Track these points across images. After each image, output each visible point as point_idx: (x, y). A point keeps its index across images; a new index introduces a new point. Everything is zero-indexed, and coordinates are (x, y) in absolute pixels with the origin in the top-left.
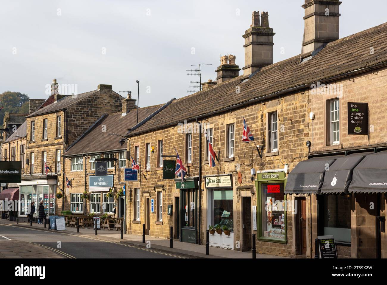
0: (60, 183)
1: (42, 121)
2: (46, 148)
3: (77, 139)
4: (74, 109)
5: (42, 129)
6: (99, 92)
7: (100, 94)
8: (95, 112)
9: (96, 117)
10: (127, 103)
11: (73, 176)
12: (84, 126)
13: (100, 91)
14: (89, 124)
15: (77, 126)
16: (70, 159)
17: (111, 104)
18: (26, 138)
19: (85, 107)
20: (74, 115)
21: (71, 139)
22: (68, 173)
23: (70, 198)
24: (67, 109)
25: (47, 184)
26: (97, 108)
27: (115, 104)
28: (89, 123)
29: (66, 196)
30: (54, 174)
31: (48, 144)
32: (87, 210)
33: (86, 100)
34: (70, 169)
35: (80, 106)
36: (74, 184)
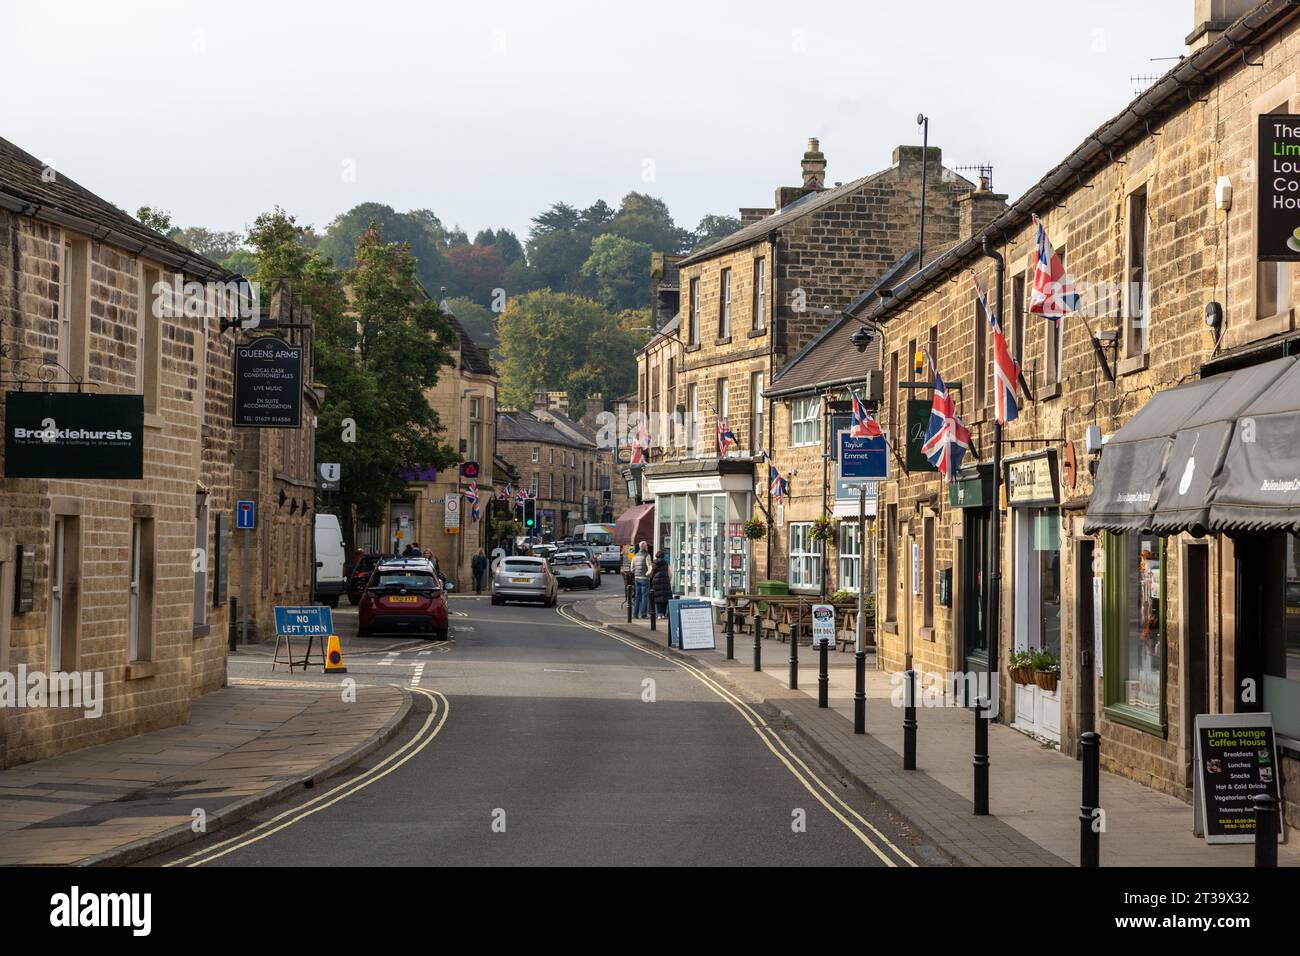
0: (761, 486)
1: (719, 275)
2: (727, 366)
3: (816, 335)
4: (806, 232)
5: (718, 303)
6: (896, 173)
7: (898, 180)
8: (881, 242)
9: (883, 258)
10: (974, 207)
11: (795, 463)
12: (840, 292)
13: (899, 168)
14: (860, 285)
15: (816, 291)
16: (787, 406)
17: (938, 213)
18: (678, 336)
19: (845, 225)
20: (804, 254)
21: (795, 337)
22: (782, 452)
23: (788, 537)
24: (780, 234)
25: (720, 488)
26: (889, 226)
27: (952, 212)
28: (857, 280)
29: (776, 530)
30: (746, 455)
31: (733, 354)
32: (830, 580)
33: (848, 200)
34: (786, 440)
35: (827, 223)
36: (796, 489)
